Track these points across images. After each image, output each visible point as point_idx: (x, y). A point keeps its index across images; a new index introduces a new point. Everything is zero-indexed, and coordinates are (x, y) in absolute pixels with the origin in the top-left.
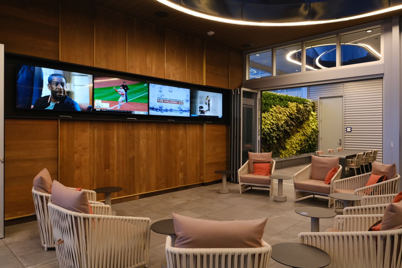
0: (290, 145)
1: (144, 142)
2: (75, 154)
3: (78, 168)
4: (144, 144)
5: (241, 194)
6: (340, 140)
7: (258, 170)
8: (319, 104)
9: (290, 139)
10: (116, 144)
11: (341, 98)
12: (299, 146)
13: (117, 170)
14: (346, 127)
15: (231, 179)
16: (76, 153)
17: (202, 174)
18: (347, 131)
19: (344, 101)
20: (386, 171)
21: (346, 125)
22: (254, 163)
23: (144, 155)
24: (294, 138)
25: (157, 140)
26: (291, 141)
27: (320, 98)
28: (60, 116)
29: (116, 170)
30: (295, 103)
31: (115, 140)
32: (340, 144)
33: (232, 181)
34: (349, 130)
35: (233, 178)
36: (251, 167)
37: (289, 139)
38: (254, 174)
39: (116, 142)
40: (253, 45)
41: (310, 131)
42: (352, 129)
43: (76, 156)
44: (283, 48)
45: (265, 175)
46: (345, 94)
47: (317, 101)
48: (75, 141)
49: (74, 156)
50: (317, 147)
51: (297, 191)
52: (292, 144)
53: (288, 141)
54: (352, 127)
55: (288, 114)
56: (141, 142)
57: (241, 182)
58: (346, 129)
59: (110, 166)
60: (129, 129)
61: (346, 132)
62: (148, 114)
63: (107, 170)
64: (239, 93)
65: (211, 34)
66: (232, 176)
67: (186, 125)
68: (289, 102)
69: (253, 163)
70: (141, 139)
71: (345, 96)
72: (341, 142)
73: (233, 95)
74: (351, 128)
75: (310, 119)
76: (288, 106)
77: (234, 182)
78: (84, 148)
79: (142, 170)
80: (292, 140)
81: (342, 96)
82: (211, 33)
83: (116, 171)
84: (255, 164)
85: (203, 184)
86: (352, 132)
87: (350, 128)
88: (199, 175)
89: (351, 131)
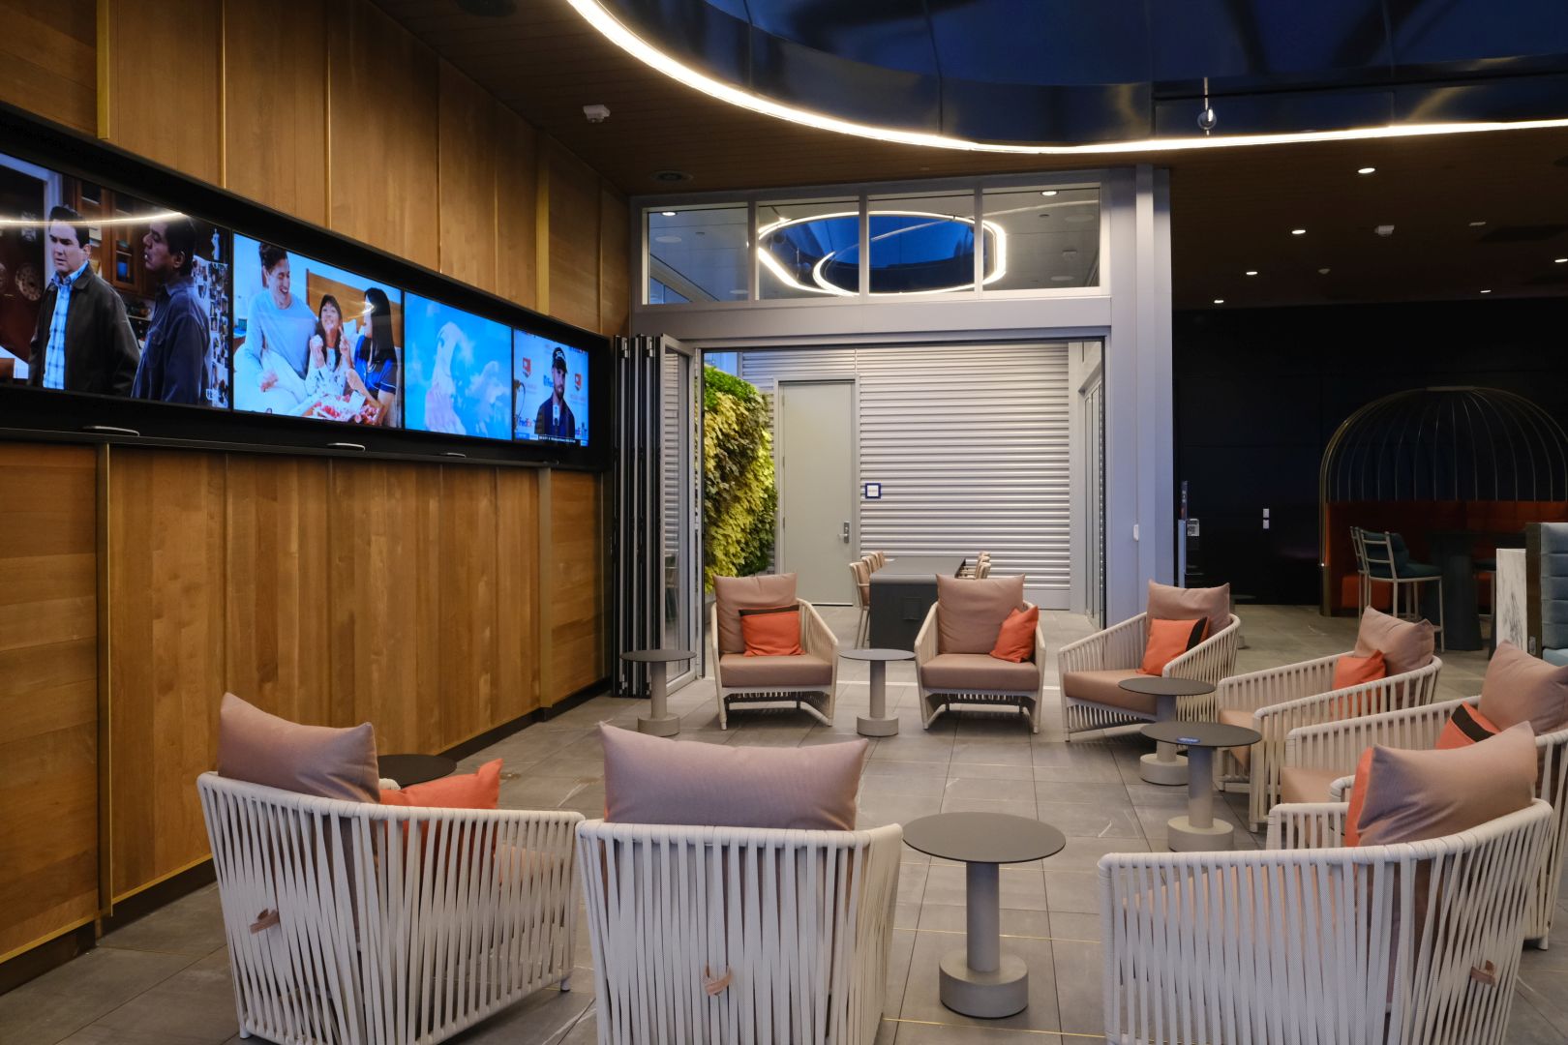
0: (722, 548)
1: (381, 552)
2: (155, 621)
3: (167, 687)
4: (382, 561)
5: (726, 732)
6: (846, 525)
7: (764, 638)
8: (776, 404)
9: (721, 525)
10: (297, 562)
11: (847, 387)
12: (742, 550)
13: (302, 683)
14: (864, 482)
15: (619, 685)
16: (159, 616)
17: (536, 675)
18: (869, 494)
19: (858, 397)
20: (1205, 606)
21: (864, 474)
22: (742, 613)
23: (382, 606)
24: (731, 521)
25: (418, 540)
26: (726, 533)
27: (781, 383)
28: (97, 427)
29: (296, 683)
30: (730, 396)
31: (294, 547)
32: (846, 540)
33: (621, 692)
34: (873, 491)
35: (629, 679)
36: (727, 627)
37: (720, 527)
38: (748, 653)
39: (297, 555)
40: (691, 177)
41: (761, 495)
42: (883, 490)
43: (159, 628)
44: (772, 206)
45: (791, 654)
46: (862, 374)
47: (770, 392)
48: (155, 554)
49: (152, 630)
50: (771, 552)
51: (928, 694)
52: (728, 543)
53: (716, 532)
54: (882, 482)
55: (721, 437)
56: (374, 549)
57: (723, 686)
58: (863, 490)
59: (277, 667)
60: (338, 491)
61: (863, 498)
62: (400, 426)
63: (268, 686)
64: (651, 355)
65: (599, 115)
66: (625, 672)
67: (495, 472)
68: (719, 394)
69: (737, 614)
70: (373, 538)
71: (862, 382)
72: (848, 532)
73: (623, 361)
74: (880, 486)
75: (760, 454)
76: (718, 407)
77: (634, 692)
78: (189, 590)
79: (376, 675)
80: (729, 531)
81: (851, 381)
82: (599, 112)
83: (296, 691)
84: (748, 618)
85: (539, 715)
86: (883, 498)
87: (877, 487)
88: (530, 679)
89: (880, 494)
